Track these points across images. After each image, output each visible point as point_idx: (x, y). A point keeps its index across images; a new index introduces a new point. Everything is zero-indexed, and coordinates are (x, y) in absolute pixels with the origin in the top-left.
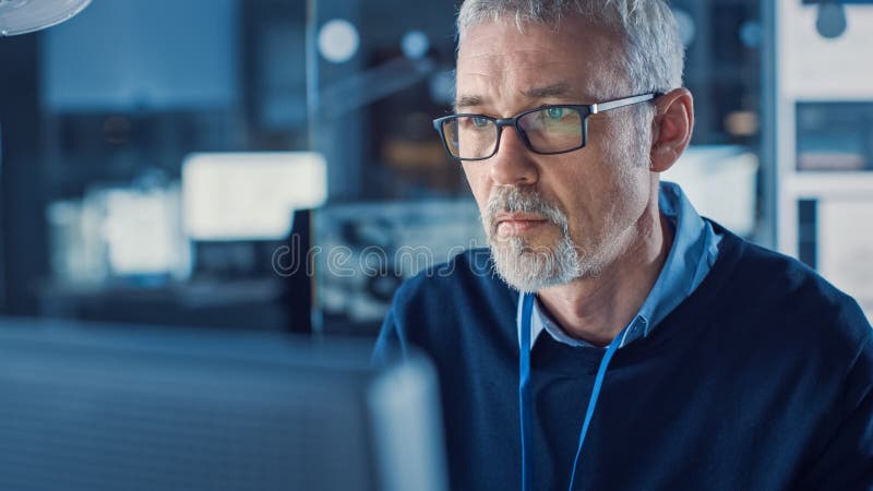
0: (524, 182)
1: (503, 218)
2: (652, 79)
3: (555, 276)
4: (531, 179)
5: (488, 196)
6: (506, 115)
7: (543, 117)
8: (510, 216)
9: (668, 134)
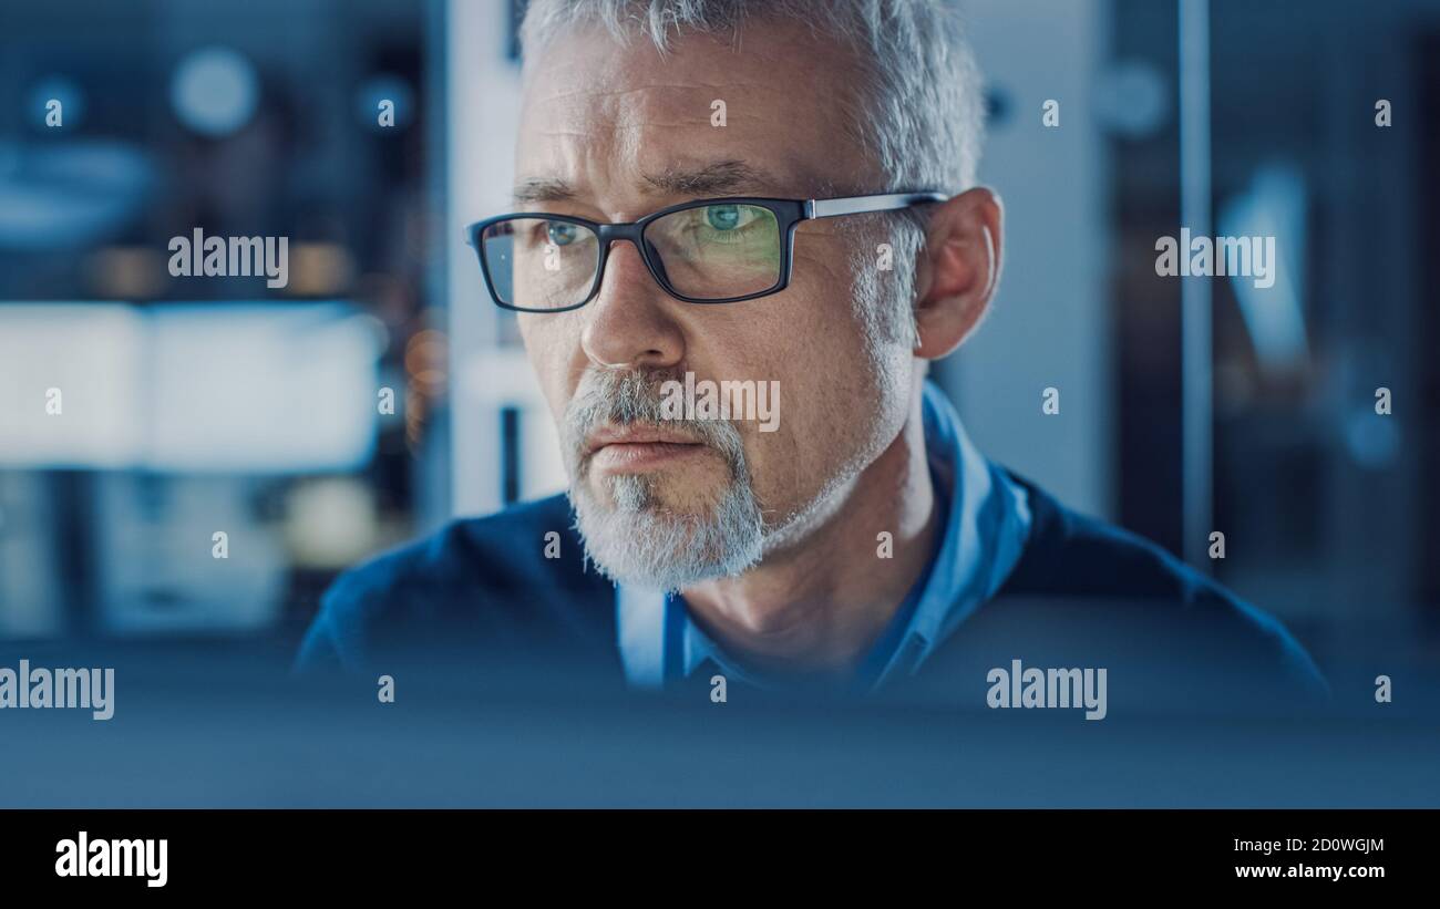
0: (653, 360)
1: (605, 439)
2: (926, 160)
3: (712, 558)
4: (670, 354)
5: (572, 392)
6: (617, 219)
7: (695, 228)
8: (622, 431)
9: (949, 281)
